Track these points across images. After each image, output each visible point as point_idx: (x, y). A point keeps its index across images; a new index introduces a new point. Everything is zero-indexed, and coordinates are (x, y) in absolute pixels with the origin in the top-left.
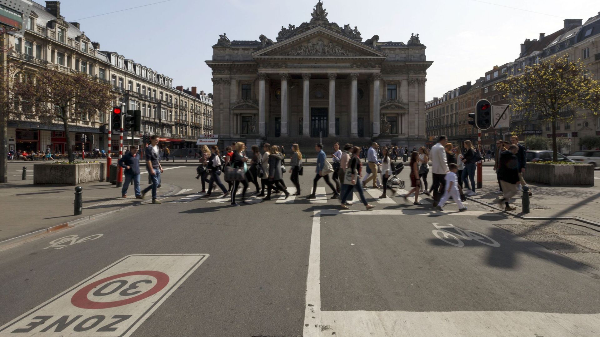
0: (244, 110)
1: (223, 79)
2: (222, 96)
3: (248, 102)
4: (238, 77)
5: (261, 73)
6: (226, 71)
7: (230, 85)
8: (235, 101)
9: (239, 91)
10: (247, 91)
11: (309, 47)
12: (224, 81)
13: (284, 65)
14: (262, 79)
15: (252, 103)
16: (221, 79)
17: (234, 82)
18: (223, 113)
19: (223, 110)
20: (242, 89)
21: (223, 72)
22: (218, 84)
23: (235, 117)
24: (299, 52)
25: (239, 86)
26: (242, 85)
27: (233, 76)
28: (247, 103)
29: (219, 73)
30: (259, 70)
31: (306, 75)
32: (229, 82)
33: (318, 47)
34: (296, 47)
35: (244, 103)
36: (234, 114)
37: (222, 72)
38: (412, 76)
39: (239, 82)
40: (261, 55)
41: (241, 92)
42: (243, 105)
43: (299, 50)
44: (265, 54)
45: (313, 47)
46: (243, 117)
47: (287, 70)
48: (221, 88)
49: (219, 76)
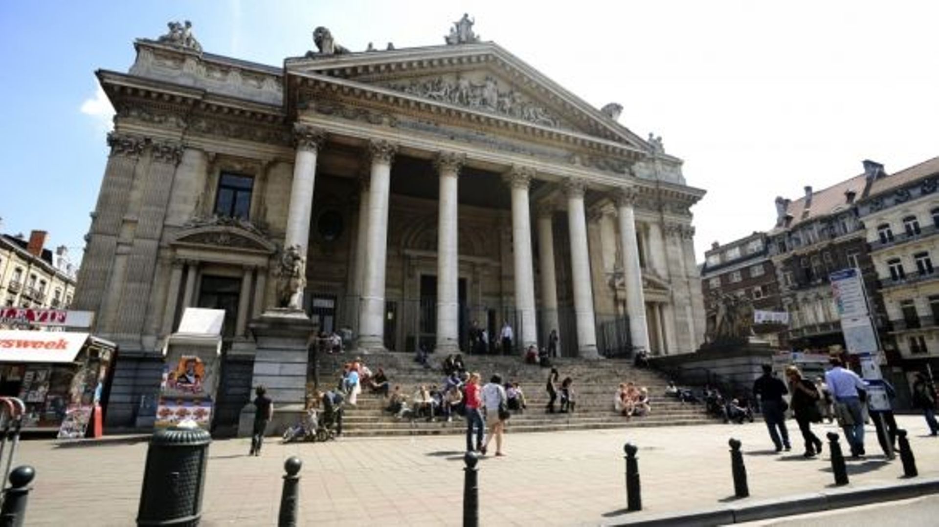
0: (215, 250)
1: (154, 142)
2: (136, 195)
3: (238, 226)
4: (215, 145)
5: (309, 128)
6: (173, 119)
7: (177, 166)
8: (185, 218)
9: (207, 187)
10: (235, 198)
12: (156, 149)
13: (386, 120)
15: (253, 231)
16: (148, 140)
17: (192, 158)
18: (128, 254)
19: (131, 245)
20: (221, 186)
21: (160, 122)
22: (130, 153)
23: (177, 273)
25: (210, 172)
26: (223, 173)
27: (193, 140)
28: (234, 230)
29: (144, 120)
31: (452, 158)
32: (174, 155)
35: (221, 228)
36: (174, 262)
37: (157, 119)
38: (670, 218)
39: (213, 161)
40: (319, 72)
41: (213, 194)
42: (218, 234)
44: (331, 73)
46: (205, 277)
47: (396, 135)
48: (141, 169)
49: (138, 129)
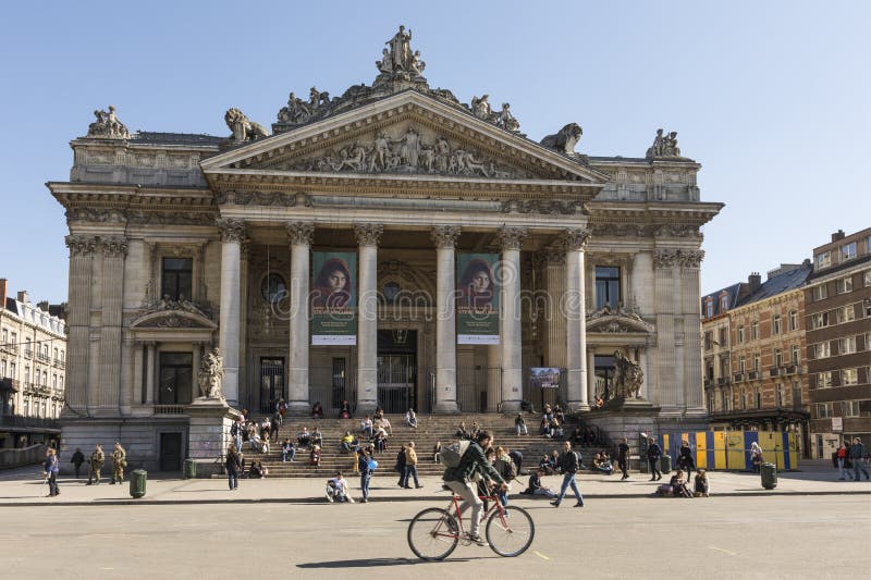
0: (167, 331)
1: (103, 239)
2: (97, 289)
3: (183, 309)
4: (150, 233)
5: (230, 220)
6: (115, 215)
7: (125, 259)
8: (139, 304)
9: (153, 275)
10: (178, 278)
11: (378, 148)
12: (105, 245)
13: (301, 200)
14: (234, 238)
15: (197, 313)
16: (97, 238)
17: (137, 251)
18: (99, 340)
19: (100, 332)
20: (164, 271)
21: (105, 220)
22: (85, 254)
23: (139, 355)
24: (349, 162)
25: (153, 260)
26: (164, 258)
27: (135, 232)
28: (180, 312)
29: (91, 220)
30: (222, 211)
31: (368, 229)
32: (121, 249)
33: (405, 151)
34: (337, 148)
35: (168, 313)
36: (136, 344)
37: (101, 218)
38: (665, 243)
39: (155, 250)
40: (232, 166)
41: (159, 280)
42: (168, 318)
43: (349, 157)
44: (243, 164)
45: (391, 150)
46: (162, 353)
47: (312, 213)
48: (97, 265)
49: (88, 229)
